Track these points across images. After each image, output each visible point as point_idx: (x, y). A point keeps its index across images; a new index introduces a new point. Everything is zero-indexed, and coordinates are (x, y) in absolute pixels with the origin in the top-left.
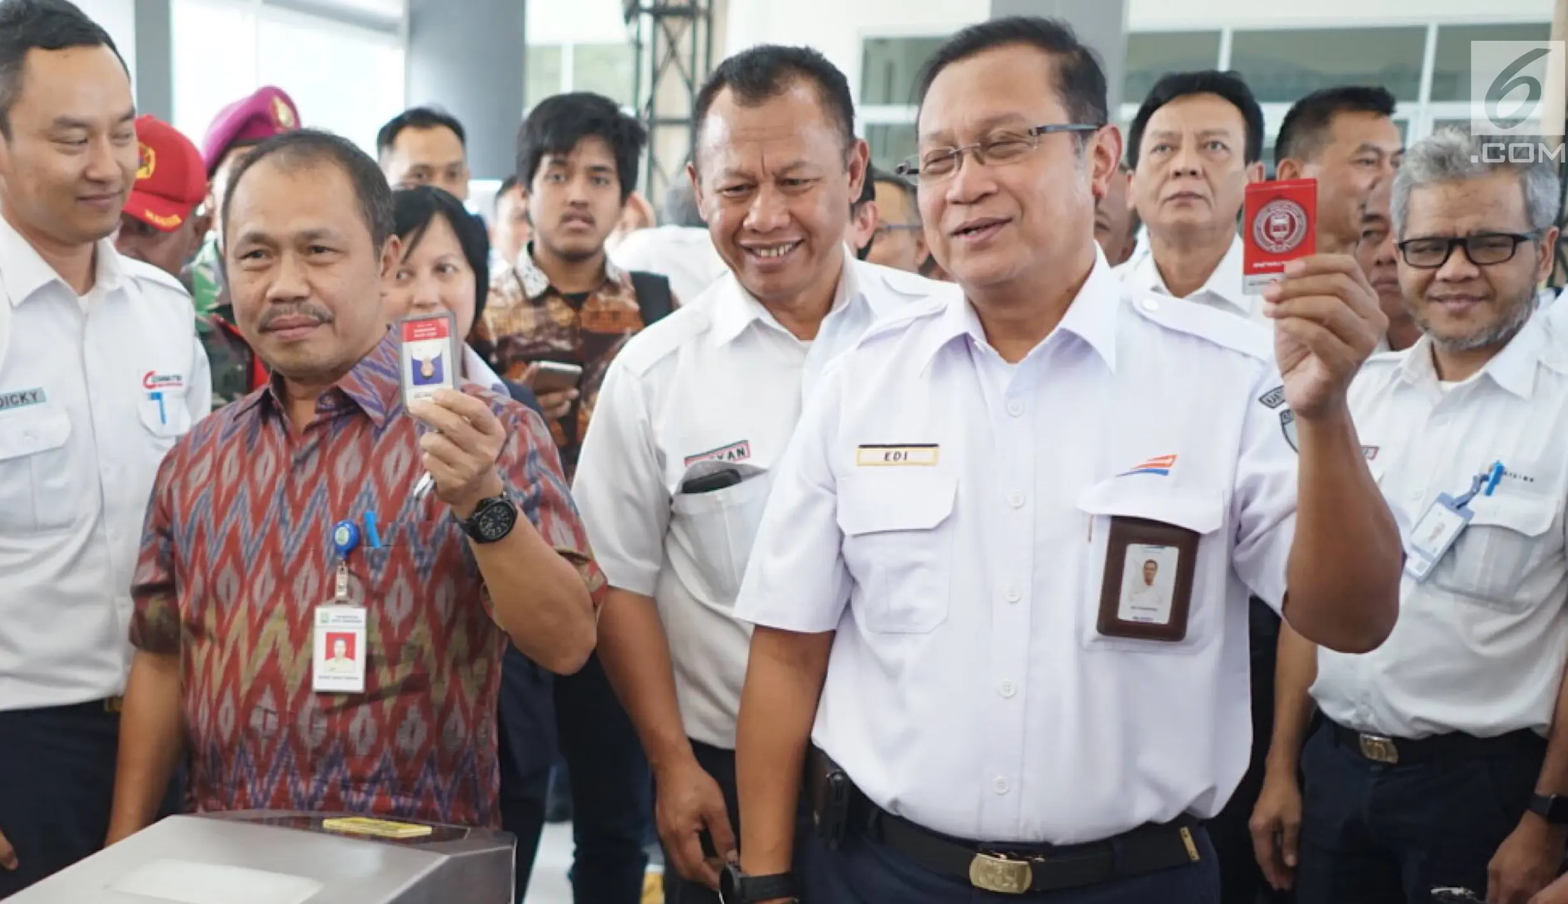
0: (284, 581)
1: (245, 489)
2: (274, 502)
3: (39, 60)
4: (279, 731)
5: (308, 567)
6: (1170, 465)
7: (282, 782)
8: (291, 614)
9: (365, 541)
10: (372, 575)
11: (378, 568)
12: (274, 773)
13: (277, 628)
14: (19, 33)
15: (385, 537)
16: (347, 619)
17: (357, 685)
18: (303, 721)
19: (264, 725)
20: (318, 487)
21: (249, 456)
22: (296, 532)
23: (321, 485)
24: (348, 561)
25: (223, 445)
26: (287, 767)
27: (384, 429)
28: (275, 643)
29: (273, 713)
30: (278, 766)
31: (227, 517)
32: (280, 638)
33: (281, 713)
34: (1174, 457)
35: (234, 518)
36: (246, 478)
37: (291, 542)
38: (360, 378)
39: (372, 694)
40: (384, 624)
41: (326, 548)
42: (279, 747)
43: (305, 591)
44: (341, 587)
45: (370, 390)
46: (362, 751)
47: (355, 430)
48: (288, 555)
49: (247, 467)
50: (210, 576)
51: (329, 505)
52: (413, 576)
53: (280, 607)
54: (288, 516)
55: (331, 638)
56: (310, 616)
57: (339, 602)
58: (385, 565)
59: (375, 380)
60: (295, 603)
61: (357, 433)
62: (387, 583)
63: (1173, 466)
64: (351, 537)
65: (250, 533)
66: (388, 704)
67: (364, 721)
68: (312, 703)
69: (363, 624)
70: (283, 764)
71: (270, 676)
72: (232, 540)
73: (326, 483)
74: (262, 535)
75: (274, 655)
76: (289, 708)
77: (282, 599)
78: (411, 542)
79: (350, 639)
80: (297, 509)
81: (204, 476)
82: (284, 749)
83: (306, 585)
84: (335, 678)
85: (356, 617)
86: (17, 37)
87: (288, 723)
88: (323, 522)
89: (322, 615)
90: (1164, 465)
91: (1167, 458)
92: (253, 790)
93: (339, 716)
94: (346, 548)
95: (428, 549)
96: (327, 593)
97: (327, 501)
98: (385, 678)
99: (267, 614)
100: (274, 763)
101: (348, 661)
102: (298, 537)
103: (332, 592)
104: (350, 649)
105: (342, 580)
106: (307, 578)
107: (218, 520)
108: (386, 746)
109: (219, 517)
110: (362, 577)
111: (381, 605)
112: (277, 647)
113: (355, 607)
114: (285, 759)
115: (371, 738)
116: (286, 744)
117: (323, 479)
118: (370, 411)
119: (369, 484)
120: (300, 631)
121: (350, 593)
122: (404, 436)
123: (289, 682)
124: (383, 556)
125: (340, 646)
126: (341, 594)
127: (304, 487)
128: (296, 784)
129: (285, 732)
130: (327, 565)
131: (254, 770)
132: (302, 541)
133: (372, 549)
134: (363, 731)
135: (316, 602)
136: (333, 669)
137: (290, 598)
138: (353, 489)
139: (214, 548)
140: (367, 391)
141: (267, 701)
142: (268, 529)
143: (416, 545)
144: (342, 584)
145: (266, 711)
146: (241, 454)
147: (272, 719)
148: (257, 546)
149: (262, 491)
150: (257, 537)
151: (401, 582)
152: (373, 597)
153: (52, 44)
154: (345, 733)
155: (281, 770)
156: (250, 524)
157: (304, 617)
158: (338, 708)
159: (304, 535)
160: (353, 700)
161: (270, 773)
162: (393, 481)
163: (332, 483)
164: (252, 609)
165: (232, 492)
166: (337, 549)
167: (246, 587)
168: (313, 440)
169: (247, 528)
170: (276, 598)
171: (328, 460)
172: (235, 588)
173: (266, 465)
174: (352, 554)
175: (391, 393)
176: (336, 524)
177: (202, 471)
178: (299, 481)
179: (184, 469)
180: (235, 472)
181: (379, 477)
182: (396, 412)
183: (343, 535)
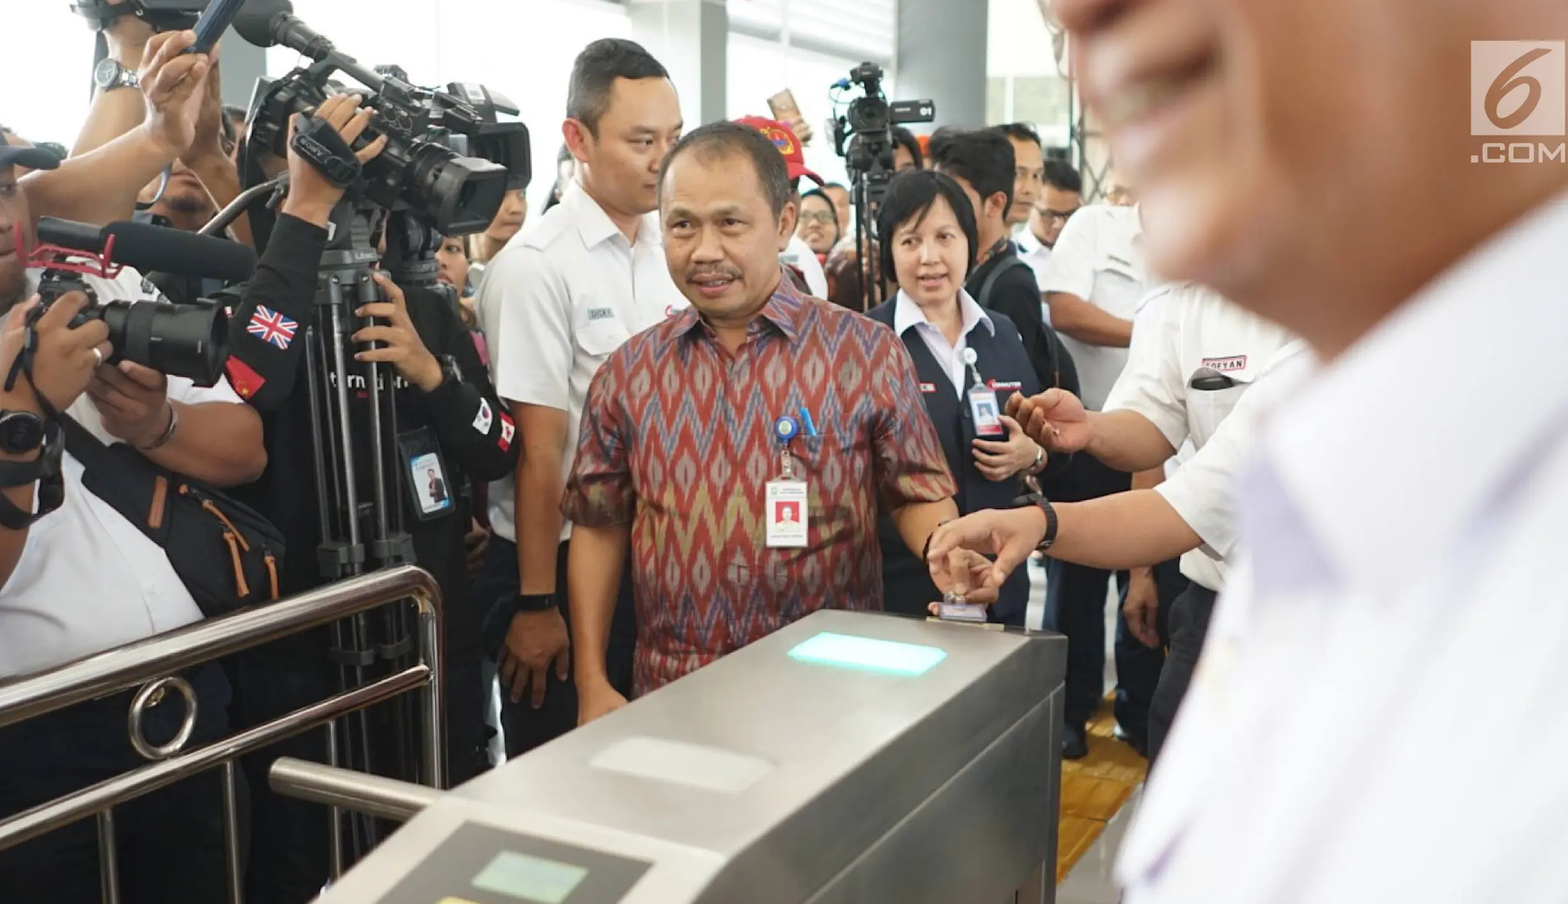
0: (738, 466)
1: (688, 397)
2: (717, 405)
3: (622, 85)
4: (750, 583)
5: (756, 452)
7: (756, 620)
8: (748, 491)
9: (802, 431)
10: (811, 456)
11: (814, 451)
12: (749, 614)
13: (737, 502)
14: (610, 65)
15: (818, 428)
16: (792, 491)
17: (803, 541)
18: (769, 571)
19: (739, 580)
20: (753, 391)
21: (686, 371)
22: (742, 427)
23: (756, 390)
24: (789, 448)
25: (658, 364)
26: (758, 609)
27: (799, 346)
28: (739, 513)
29: (744, 567)
30: (751, 608)
31: (677, 419)
32: (742, 511)
33: (751, 568)
35: (684, 419)
36: (687, 387)
37: (739, 436)
38: (775, 307)
39: (815, 547)
40: (823, 492)
41: (770, 440)
42: (751, 593)
43: (757, 472)
44: (786, 467)
45: (784, 315)
46: (812, 590)
47: (775, 347)
48: (739, 446)
49: (686, 380)
50: (668, 465)
51: (766, 405)
52: (840, 453)
53: (739, 486)
54: (733, 413)
55: (780, 506)
56: (763, 489)
57: (784, 479)
58: (820, 448)
59: (784, 308)
60: (750, 481)
61: (777, 349)
62: (824, 461)
64: (793, 428)
65: (701, 430)
66: (827, 552)
67: (813, 568)
68: (775, 557)
69: (805, 494)
70: (755, 606)
71: (740, 540)
72: (686, 438)
73: (759, 388)
74: (712, 431)
75: (740, 523)
76: (757, 563)
77: (739, 479)
78: (836, 430)
79: (795, 506)
80: (740, 409)
81: (646, 388)
82: (756, 593)
83: (757, 467)
84: (785, 536)
85: (799, 490)
86: (609, 68)
87: (757, 574)
88: (764, 418)
89: (773, 489)
92: (734, 628)
93: (795, 566)
94: (790, 437)
95: (848, 434)
96: (774, 471)
97: (763, 403)
98: (825, 533)
99: (727, 492)
100: (748, 605)
101: (795, 524)
102: (744, 431)
103: (779, 470)
104: (795, 514)
105: (786, 461)
106: (757, 462)
107: (670, 421)
108: (828, 584)
110: (802, 459)
111: (820, 477)
112: (741, 516)
113: (798, 482)
114: (757, 602)
115: (817, 581)
116: (756, 591)
117: (756, 386)
118: (786, 331)
119: (795, 389)
120: (758, 505)
121: (795, 472)
122: (815, 351)
123: (755, 542)
124: (818, 442)
125: (787, 512)
126: (788, 471)
127: (742, 391)
128: (766, 620)
129: (755, 581)
130: (772, 451)
131: (734, 614)
132: (748, 433)
133: (809, 437)
134: (812, 575)
135: (768, 478)
136: (782, 530)
137: (745, 478)
138: (783, 392)
139: (669, 445)
140: (782, 317)
141: (739, 559)
142: (715, 426)
143: (840, 433)
144: (786, 465)
145: (739, 567)
146: (678, 370)
147: (744, 572)
148: (708, 440)
149: (704, 397)
150: (707, 433)
151: (832, 460)
152: (813, 472)
153: (632, 75)
154: (801, 577)
155: (754, 611)
156: (699, 424)
157: (759, 492)
158: (794, 559)
159: (749, 428)
160: (804, 553)
161: (746, 615)
162: (813, 385)
163: (765, 389)
164: (712, 489)
165: (677, 399)
166: (780, 439)
167: (703, 471)
168: (745, 356)
169: (697, 426)
170: (733, 479)
171: (758, 372)
172: (692, 473)
173: (703, 377)
174: (793, 442)
175: (796, 318)
176: (777, 419)
177: (642, 382)
178: (738, 388)
179: (625, 383)
180: (676, 384)
181: (802, 384)
182: (804, 332)
183: (786, 427)
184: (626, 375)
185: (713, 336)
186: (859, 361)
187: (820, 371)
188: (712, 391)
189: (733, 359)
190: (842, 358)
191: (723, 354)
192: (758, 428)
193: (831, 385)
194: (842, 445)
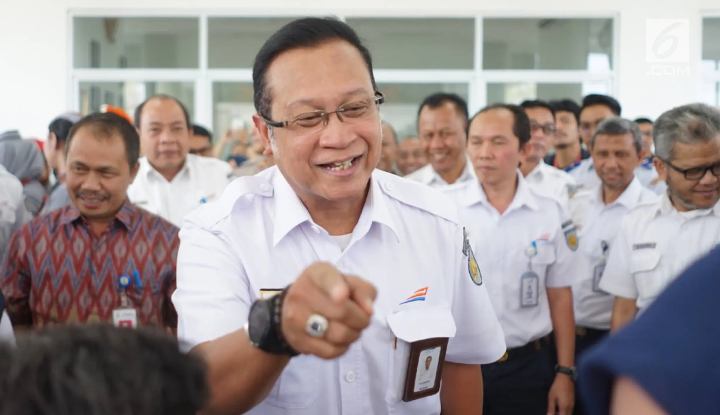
0: (96, 298)
1: (69, 257)
2: (86, 263)
5: (107, 292)
6: (425, 294)
8: (100, 313)
9: (134, 283)
10: (137, 296)
11: (138, 293)
13: (94, 318)
15: (143, 281)
16: (128, 315)
20: (107, 258)
21: (69, 242)
22: (100, 277)
23: (109, 257)
24: (126, 292)
25: (52, 236)
27: (133, 235)
31: (62, 269)
34: (427, 289)
35: (66, 269)
36: (69, 251)
37: (98, 282)
38: (123, 213)
40: (142, 316)
41: (115, 286)
43: (106, 303)
44: (124, 302)
45: (127, 218)
47: (121, 234)
48: (97, 287)
49: (69, 247)
50: (55, 294)
51: (114, 267)
52: (152, 295)
53: (95, 309)
54: (95, 269)
55: (121, 323)
56: (110, 314)
57: (123, 308)
58: (142, 292)
60: (102, 308)
61: (122, 236)
62: (143, 300)
63: (427, 293)
64: (129, 281)
65: (75, 276)
72: (66, 280)
73: (111, 256)
74: (82, 277)
77: (95, 306)
78: (151, 282)
79: (129, 323)
80: (99, 267)
81: (44, 249)
83: (106, 301)
85: (131, 313)
88: (112, 274)
89: (117, 313)
90: (422, 294)
91: (423, 290)
94: (127, 286)
95: (157, 285)
96: (118, 305)
97: (113, 265)
99: (88, 312)
102: (101, 280)
105: (124, 299)
106: (107, 297)
109: (58, 268)
110: (132, 298)
111: (141, 308)
113: (131, 310)
117: (109, 255)
118: (127, 226)
119: (130, 258)
121: (128, 304)
122: (142, 238)
124: (142, 288)
126: (124, 304)
127: (101, 257)
130: (116, 292)
132: (103, 281)
133: (137, 286)
135: (112, 308)
137: (99, 305)
138: (124, 260)
139: (56, 283)
140: (125, 219)
142: (84, 275)
143: (153, 284)
146: (64, 241)
148: (79, 282)
149: (79, 258)
150: (79, 277)
151: (148, 299)
152: (138, 304)
157: (106, 314)
159: (104, 278)
162: (140, 257)
163: (114, 258)
164: (79, 309)
165: (62, 257)
166: (121, 286)
167: (74, 299)
168: (104, 238)
169: (73, 273)
170: (92, 305)
171: (110, 248)
172: (68, 299)
173: (79, 245)
174: (128, 288)
175: (132, 219)
176: (120, 275)
177: (42, 245)
178: (99, 255)
179: (32, 245)
180: (62, 248)
181: (135, 255)
182: (136, 227)
183: (125, 281)
184: (32, 241)
185: (87, 224)
186: (165, 245)
187: (145, 249)
188: (83, 255)
189: (98, 240)
190: (156, 244)
191: (91, 235)
192: (108, 279)
193: (150, 257)
194: (154, 291)
